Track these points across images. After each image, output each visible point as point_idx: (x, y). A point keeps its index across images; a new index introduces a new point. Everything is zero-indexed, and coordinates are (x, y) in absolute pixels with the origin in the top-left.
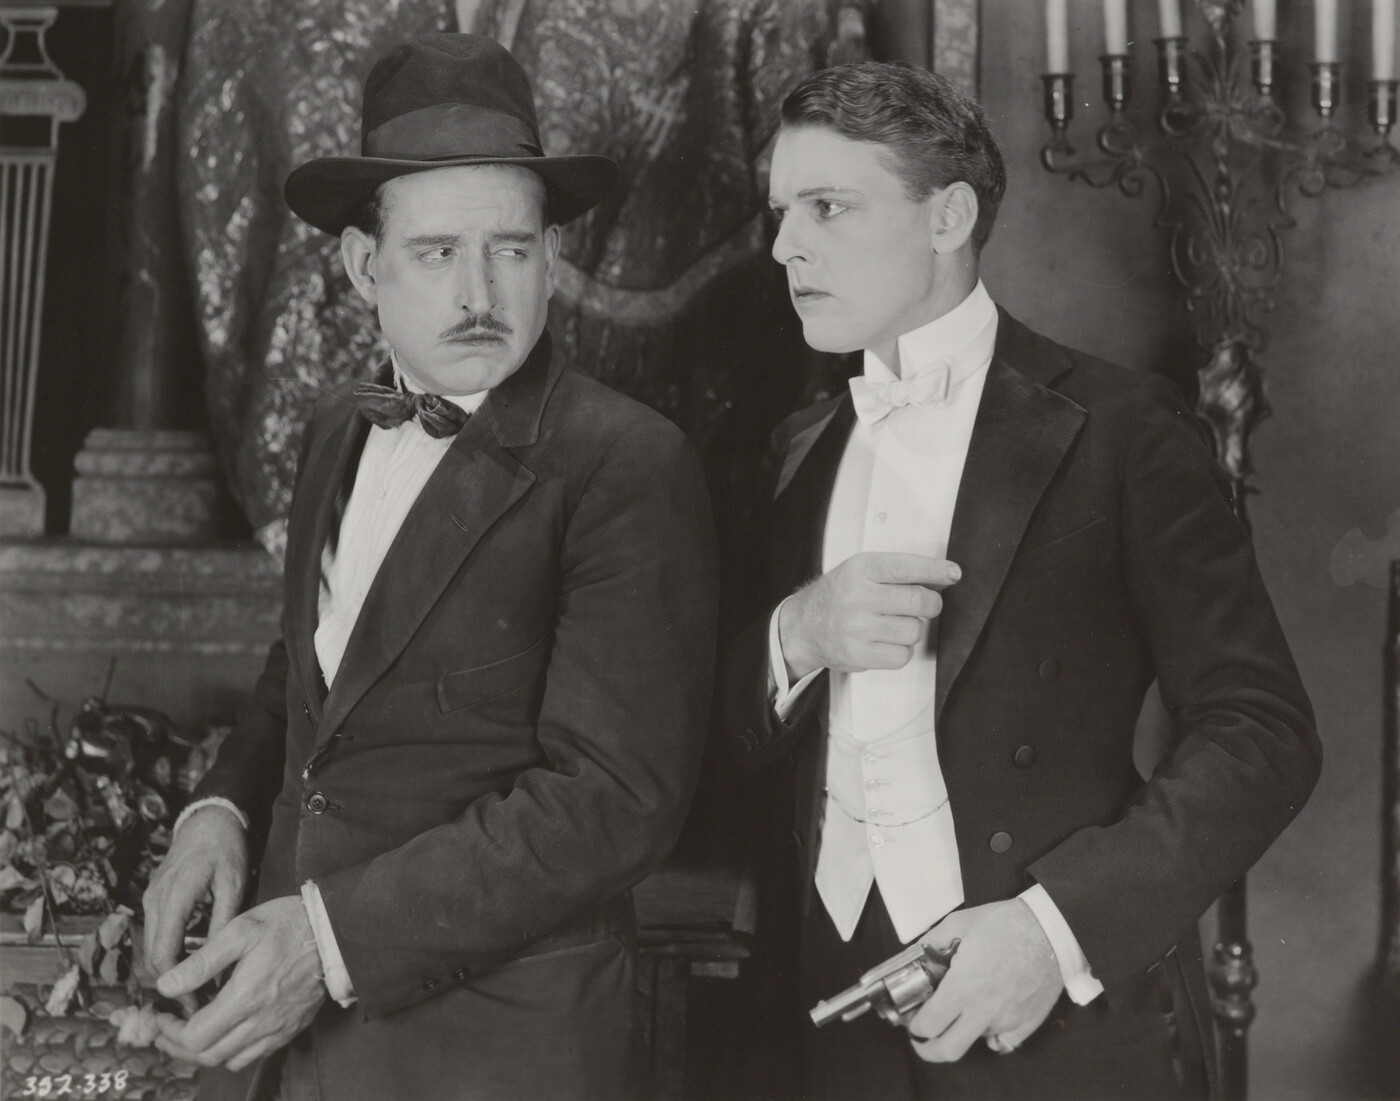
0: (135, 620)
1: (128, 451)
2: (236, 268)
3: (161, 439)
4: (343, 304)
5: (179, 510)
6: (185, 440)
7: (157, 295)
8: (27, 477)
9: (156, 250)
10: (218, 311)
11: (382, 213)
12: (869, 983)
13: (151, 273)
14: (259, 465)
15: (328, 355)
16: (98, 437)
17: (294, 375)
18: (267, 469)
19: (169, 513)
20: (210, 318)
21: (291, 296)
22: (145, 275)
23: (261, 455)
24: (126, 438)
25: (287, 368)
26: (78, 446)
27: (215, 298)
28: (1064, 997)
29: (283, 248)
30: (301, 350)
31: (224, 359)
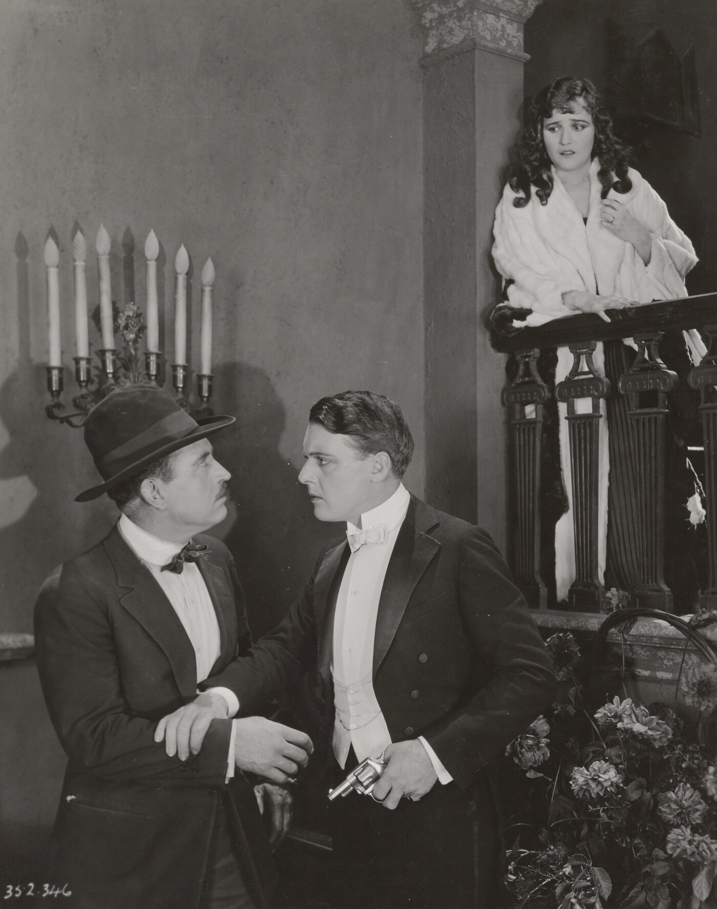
12: (351, 778)
28: (438, 782)
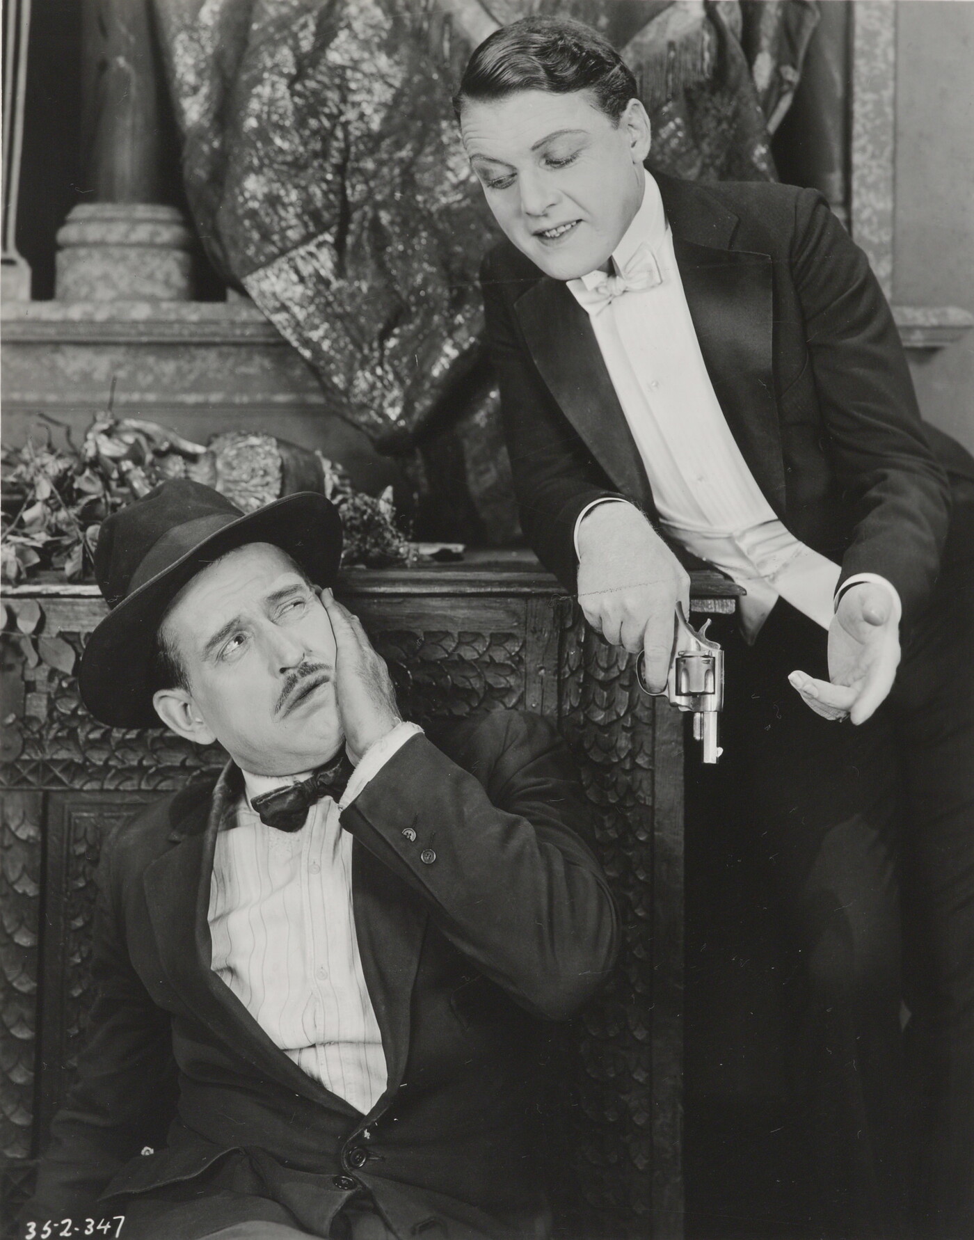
0: (121, 374)
1: (110, 220)
2: (209, 50)
3: (142, 211)
4: (312, 78)
5: (160, 276)
6: (164, 213)
7: (134, 79)
8: (13, 253)
9: (132, 39)
10: (195, 90)
11: (172, 655)
13: (128, 59)
14: (239, 221)
15: (301, 123)
16: (82, 211)
17: (268, 141)
18: (247, 223)
19: (151, 277)
20: (186, 95)
21: (264, 69)
22: (121, 61)
23: (240, 212)
24: (107, 210)
25: (262, 134)
26: (62, 222)
27: (191, 78)
29: (255, 27)
30: (275, 118)
31: (201, 135)
